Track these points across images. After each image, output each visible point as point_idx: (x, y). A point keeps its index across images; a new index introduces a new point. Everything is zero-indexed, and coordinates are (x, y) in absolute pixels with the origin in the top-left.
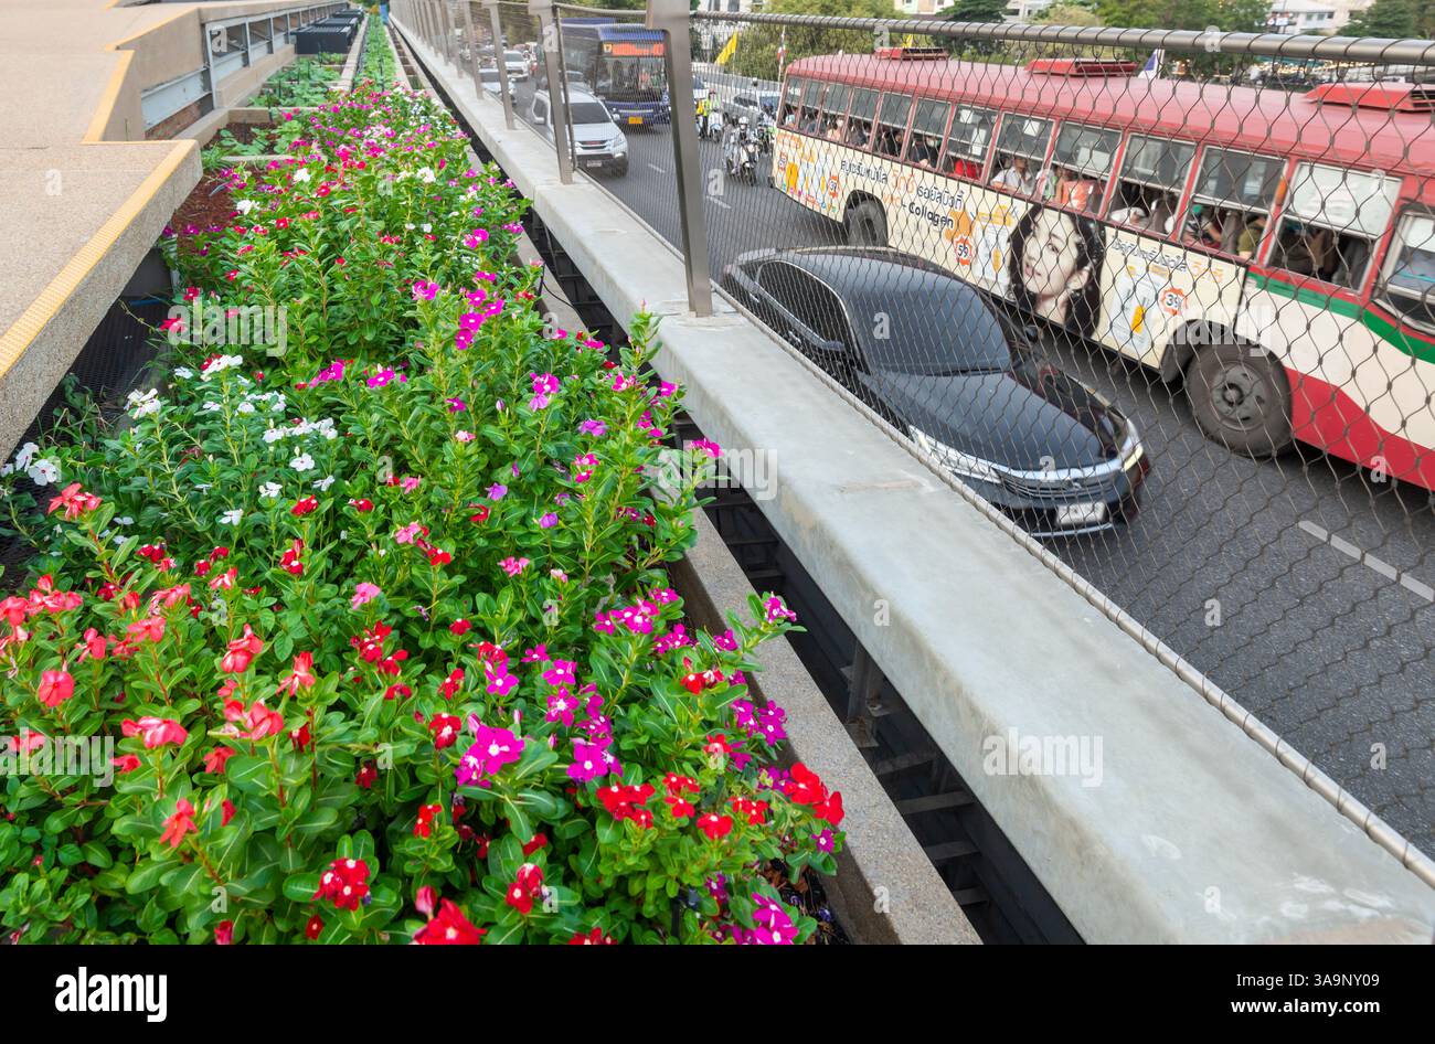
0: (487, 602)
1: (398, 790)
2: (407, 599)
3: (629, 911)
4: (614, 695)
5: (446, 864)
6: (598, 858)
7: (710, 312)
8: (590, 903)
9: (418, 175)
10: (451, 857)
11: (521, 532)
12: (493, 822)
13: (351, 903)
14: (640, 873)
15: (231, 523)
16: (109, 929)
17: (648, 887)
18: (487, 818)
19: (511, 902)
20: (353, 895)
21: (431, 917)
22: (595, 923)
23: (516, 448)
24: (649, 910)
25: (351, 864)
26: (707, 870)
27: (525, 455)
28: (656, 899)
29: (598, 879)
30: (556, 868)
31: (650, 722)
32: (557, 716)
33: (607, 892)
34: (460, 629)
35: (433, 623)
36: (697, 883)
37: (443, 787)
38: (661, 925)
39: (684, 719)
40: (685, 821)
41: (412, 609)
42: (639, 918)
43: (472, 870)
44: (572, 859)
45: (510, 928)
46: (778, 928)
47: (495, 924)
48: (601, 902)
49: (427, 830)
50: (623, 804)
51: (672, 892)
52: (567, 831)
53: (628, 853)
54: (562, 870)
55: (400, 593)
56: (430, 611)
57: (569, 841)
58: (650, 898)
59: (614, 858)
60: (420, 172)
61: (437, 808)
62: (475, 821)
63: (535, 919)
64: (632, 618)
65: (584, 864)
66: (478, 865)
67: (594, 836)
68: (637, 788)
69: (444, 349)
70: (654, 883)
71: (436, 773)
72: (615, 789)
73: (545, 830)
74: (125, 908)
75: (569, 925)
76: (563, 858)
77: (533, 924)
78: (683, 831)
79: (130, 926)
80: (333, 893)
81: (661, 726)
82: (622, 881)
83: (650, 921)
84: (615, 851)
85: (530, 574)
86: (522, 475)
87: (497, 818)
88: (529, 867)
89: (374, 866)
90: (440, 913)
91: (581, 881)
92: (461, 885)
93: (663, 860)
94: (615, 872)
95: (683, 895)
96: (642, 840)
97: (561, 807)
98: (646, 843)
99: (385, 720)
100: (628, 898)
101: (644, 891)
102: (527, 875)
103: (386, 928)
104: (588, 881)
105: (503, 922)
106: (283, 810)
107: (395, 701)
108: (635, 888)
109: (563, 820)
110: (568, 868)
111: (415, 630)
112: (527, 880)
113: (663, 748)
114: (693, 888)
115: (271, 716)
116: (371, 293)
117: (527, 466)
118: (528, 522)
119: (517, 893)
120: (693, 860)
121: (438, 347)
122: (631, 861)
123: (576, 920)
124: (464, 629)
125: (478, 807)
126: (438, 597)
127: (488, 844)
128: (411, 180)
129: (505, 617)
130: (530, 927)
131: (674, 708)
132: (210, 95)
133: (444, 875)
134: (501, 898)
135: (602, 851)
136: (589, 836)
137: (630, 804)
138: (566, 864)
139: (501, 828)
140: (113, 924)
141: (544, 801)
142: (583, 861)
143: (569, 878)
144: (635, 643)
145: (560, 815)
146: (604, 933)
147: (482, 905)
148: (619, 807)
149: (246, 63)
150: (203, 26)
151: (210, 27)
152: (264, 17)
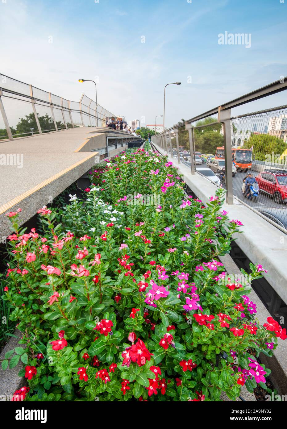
0: (161, 257)
1: (127, 303)
2: (137, 254)
3: (201, 356)
4: (201, 290)
5: (139, 328)
6: (192, 337)
7: (232, 204)
8: (188, 351)
9: (154, 160)
10: (141, 327)
11: (174, 242)
12: (157, 320)
13: (105, 334)
14: (206, 344)
15: (92, 231)
16: (43, 329)
17: (209, 349)
18: (155, 318)
19: (161, 345)
20: (106, 331)
21: (133, 344)
22: (190, 358)
23: (175, 220)
24: (208, 357)
25: (107, 321)
26: (231, 347)
27: (177, 222)
28: (211, 354)
29: (192, 344)
30: (177, 338)
31: (213, 298)
32: (181, 289)
33: (194, 348)
34: (152, 264)
35: (145, 262)
36: (227, 351)
37: (141, 305)
38: (212, 362)
39: (226, 299)
40: (225, 329)
41: (138, 257)
42: (204, 359)
43: (149, 334)
44: (183, 336)
45: (160, 353)
46: (258, 371)
47: (154, 351)
48: (192, 352)
49: (134, 316)
50: (202, 320)
51: (218, 352)
52: (182, 327)
53: (204, 337)
54: (179, 338)
55: (136, 252)
56: (144, 258)
57: (182, 330)
58: (209, 353)
59: (198, 338)
60: (155, 159)
61: (138, 310)
62: (151, 318)
63: (169, 353)
64: (210, 265)
65: (187, 338)
66: (151, 332)
67: (191, 330)
68: (208, 316)
70: (211, 348)
71: (139, 300)
72: (200, 315)
73: (174, 325)
74: (49, 324)
75: (180, 356)
76: (180, 335)
77: (168, 354)
78: (224, 332)
79: (49, 329)
80: (99, 329)
81: (217, 300)
82: (200, 346)
83: (208, 360)
84: (199, 336)
85: (177, 253)
86: (176, 227)
87: (159, 319)
88: (169, 334)
89: (115, 323)
90: (137, 343)
91: (186, 344)
92: (145, 337)
93: (215, 341)
94: (198, 342)
95: (221, 354)
96: (210, 333)
97: (181, 319)
98: (211, 335)
99: (124, 282)
100: (201, 352)
101: (207, 350)
102: (167, 337)
103: (118, 345)
104: (188, 344)
105: (158, 351)
106: (89, 302)
107: (128, 277)
108: (204, 349)
109: (181, 323)
110: (182, 339)
111: (139, 263)
112: (167, 338)
113: (217, 307)
114: (225, 352)
115: (85, 271)
116: (139, 185)
117: (178, 225)
118: (177, 240)
119: (163, 342)
120: (227, 342)
121: (156, 189)
122: (205, 340)
123: (183, 355)
124: (153, 263)
125: (153, 314)
126: (147, 255)
127: (155, 326)
128: (152, 161)
129: (167, 261)
130: (167, 354)
131: (222, 295)
132: (107, 153)
133: (140, 333)
134: (158, 343)
135: (194, 335)
136: (189, 330)
137: (205, 320)
138: (181, 337)
139: (159, 322)
140: (45, 328)
141: (174, 315)
142: (187, 337)
143: (182, 342)
144: (210, 273)
145: (179, 321)
146: (193, 361)
147: (151, 344)
148: (201, 321)
149: (116, 148)
150: (106, 137)
151: (108, 138)
152: (121, 138)
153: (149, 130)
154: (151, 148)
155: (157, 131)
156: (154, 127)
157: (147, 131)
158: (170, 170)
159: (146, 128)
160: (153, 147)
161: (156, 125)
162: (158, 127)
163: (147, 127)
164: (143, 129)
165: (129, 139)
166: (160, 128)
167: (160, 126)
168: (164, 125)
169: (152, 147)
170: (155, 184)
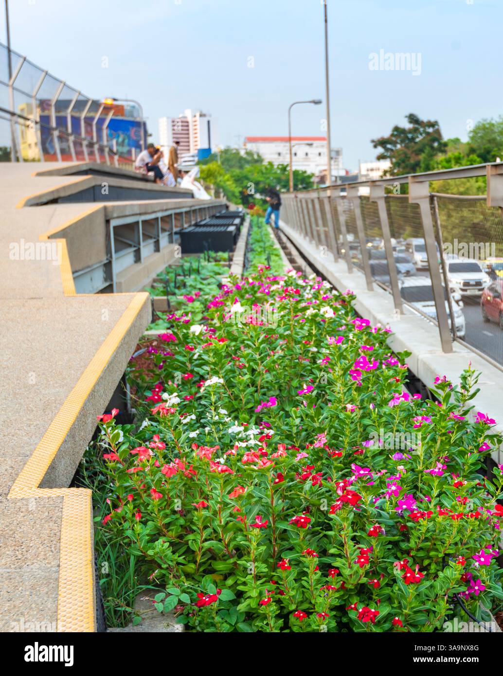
9: (321, 312)
69: (344, 374)
128: (316, 315)
132: (111, 285)
149: (138, 258)
150: (108, 222)
151: (114, 223)
152: (153, 216)
153: (260, 160)
154: (282, 253)
155: (298, 165)
156: (283, 147)
157: (248, 167)
158: (367, 337)
159: (242, 153)
160: (286, 244)
161: (290, 139)
162: (301, 149)
163: (251, 146)
164: (230, 159)
165: (180, 214)
166: (313, 151)
167: (309, 141)
168: (328, 139)
169: (284, 248)
170: (339, 364)
